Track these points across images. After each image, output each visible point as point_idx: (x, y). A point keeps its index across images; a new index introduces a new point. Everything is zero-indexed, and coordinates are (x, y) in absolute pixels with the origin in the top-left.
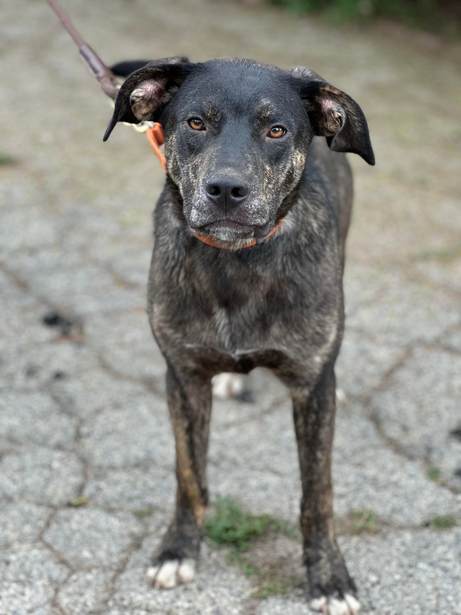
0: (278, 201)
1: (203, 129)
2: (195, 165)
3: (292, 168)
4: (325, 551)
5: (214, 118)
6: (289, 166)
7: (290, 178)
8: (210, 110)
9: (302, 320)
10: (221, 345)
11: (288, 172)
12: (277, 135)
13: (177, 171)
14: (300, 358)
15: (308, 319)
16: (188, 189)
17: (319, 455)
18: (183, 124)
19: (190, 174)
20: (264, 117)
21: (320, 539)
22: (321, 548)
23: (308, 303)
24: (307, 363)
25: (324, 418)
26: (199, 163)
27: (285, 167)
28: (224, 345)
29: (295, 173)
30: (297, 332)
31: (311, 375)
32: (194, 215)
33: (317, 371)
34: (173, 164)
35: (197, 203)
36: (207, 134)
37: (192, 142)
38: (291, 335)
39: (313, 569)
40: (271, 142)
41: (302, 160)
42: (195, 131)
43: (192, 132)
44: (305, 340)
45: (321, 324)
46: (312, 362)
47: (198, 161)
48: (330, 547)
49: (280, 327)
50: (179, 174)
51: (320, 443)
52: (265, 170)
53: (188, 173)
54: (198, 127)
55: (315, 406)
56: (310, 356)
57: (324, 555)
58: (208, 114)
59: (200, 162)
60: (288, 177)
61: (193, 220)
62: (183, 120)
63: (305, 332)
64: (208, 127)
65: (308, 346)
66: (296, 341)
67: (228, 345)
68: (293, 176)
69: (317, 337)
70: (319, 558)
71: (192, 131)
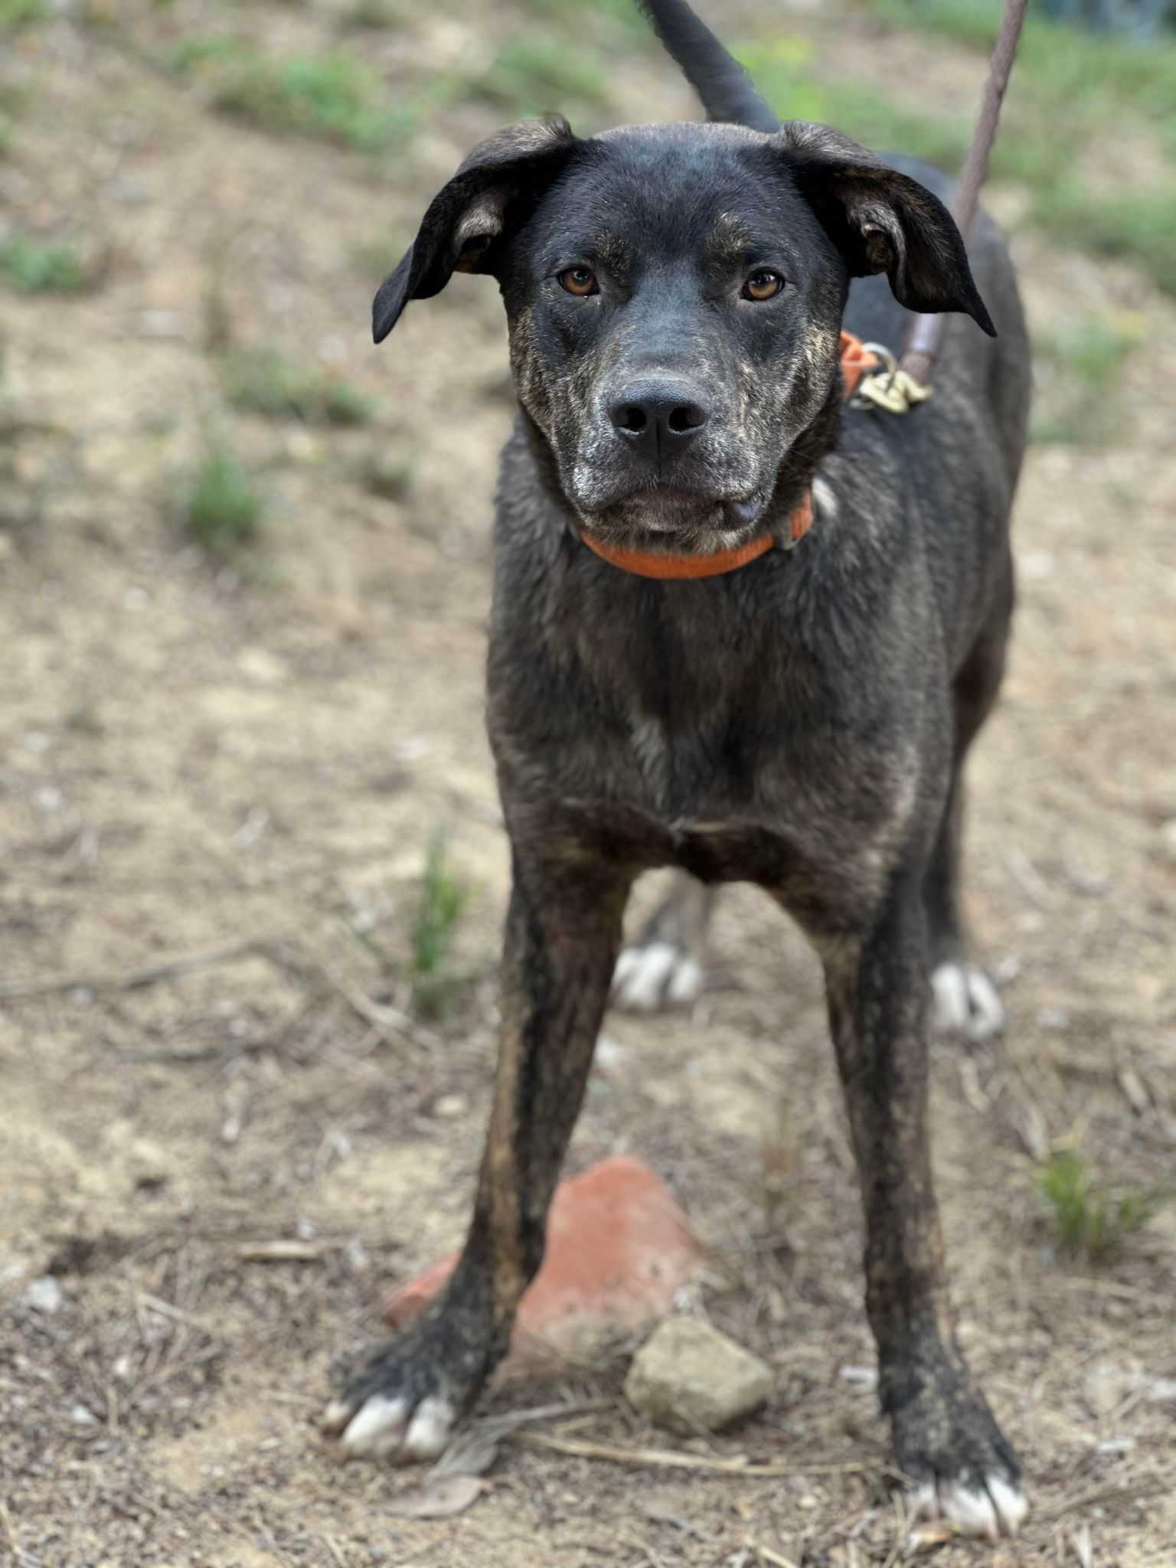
0: (777, 444)
1: (594, 291)
2: (583, 378)
3: (805, 368)
4: (931, 1369)
5: (617, 263)
6: (796, 363)
7: (801, 392)
8: (608, 245)
9: (833, 760)
10: (650, 801)
11: (796, 377)
12: (764, 292)
13: (541, 399)
14: (832, 856)
15: (845, 757)
16: (568, 434)
17: (897, 1111)
18: (548, 284)
19: (572, 399)
20: (730, 254)
21: (914, 1338)
22: (920, 1361)
23: (845, 719)
24: (851, 867)
25: (901, 1012)
26: (591, 373)
27: (787, 367)
28: (652, 801)
29: (812, 379)
30: (820, 788)
31: (861, 902)
32: (582, 481)
33: (874, 887)
34: (532, 381)
35: (593, 449)
36: (602, 302)
37: (570, 326)
38: (807, 795)
39: (902, 1415)
40: (751, 310)
41: (826, 348)
42: (578, 299)
43: (570, 302)
44: (840, 808)
45: (877, 772)
46: (863, 867)
47: (587, 369)
48: (941, 1359)
49: (781, 776)
50: (547, 402)
51: (898, 1079)
52: (741, 373)
53: (567, 399)
54: (584, 289)
55: (879, 982)
56: (854, 851)
57: (929, 1379)
58: (605, 254)
59: (592, 369)
60: (795, 387)
61: (580, 493)
62: (547, 277)
63: (839, 789)
64: (604, 283)
65: (847, 824)
66: (820, 814)
67: (663, 802)
68: (808, 384)
69: (866, 802)
70: (916, 1387)
71: (570, 299)
